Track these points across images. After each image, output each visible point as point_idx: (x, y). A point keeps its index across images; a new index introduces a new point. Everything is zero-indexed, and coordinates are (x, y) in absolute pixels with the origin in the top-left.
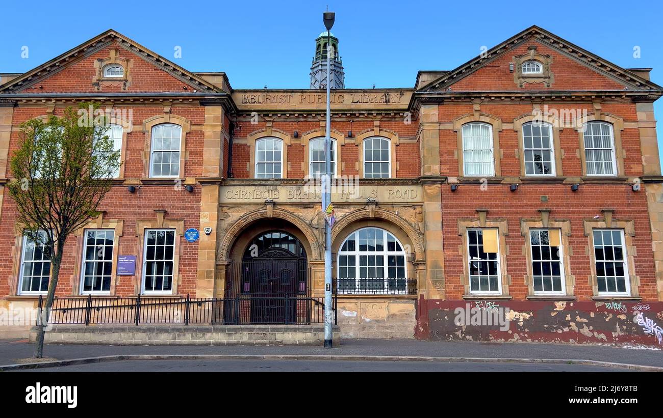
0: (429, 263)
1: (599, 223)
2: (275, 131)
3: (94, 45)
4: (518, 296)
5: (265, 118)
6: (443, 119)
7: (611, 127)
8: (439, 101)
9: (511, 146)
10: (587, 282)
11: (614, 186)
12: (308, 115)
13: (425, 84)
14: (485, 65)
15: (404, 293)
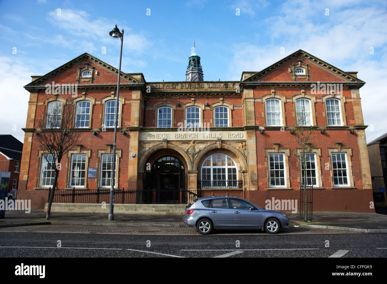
0: (249, 172)
1: (335, 150)
2: (168, 103)
3: (77, 61)
4: (294, 188)
5: (163, 96)
6: (256, 96)
7: (339, 101)
8: (253, 87)
9: (291, 110)
10: (329, 180)
11: (342, 131)
12: (185, 94)
13: (246, 78)
14: (276, 69)
15: (236, 188)
